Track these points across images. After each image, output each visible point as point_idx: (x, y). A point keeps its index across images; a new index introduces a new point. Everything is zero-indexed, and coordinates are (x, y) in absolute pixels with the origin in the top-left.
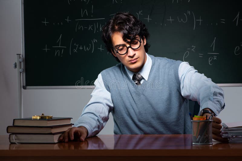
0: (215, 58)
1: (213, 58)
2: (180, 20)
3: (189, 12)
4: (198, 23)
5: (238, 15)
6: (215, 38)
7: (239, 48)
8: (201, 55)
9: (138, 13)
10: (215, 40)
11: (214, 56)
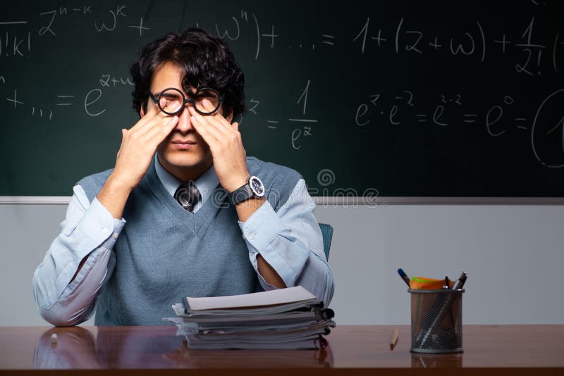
0: (308, 133)
1: (302, 133)
2: (222, 35)
3: (245, 15)
4: (266, 42)
5: (367, 25)
6: (309, 82)
7: (367, 109)
8: (272, 125)
9: (116, 13)
10: (307, 87)
11: (305, 128)
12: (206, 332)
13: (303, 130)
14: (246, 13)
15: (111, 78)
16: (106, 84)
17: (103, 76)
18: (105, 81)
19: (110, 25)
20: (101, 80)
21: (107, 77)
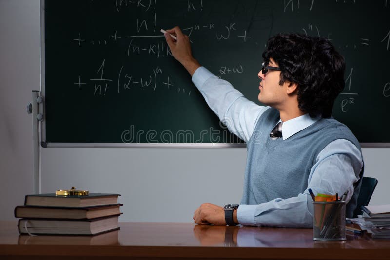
0: (352, 102)
1: (348, 102)
6: (352, 69)
9: (229, 28)
10: (351, 72)
11: (350, 99)
12: (381, 228)
13: (349, 100)
14: (311, 26)
15: (227, 69)
16: (224, 72)
17: (222, 68)
18: (223, 71)
19: (226, 36)
20: (220, 70)
21: (224, 69)
